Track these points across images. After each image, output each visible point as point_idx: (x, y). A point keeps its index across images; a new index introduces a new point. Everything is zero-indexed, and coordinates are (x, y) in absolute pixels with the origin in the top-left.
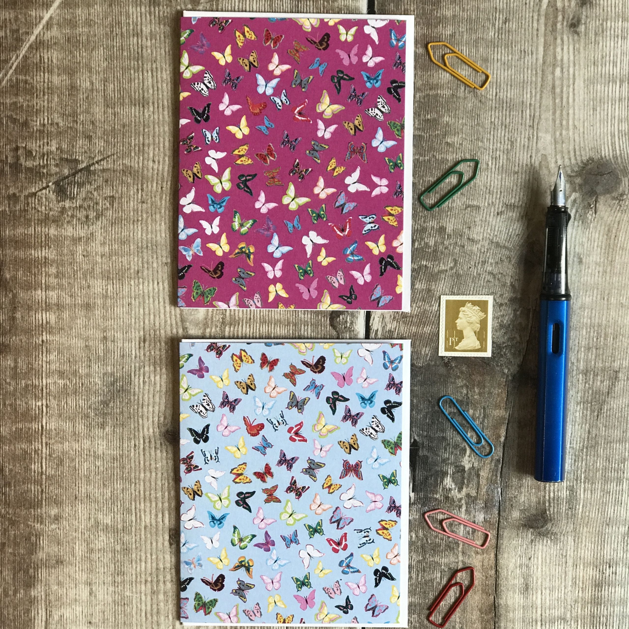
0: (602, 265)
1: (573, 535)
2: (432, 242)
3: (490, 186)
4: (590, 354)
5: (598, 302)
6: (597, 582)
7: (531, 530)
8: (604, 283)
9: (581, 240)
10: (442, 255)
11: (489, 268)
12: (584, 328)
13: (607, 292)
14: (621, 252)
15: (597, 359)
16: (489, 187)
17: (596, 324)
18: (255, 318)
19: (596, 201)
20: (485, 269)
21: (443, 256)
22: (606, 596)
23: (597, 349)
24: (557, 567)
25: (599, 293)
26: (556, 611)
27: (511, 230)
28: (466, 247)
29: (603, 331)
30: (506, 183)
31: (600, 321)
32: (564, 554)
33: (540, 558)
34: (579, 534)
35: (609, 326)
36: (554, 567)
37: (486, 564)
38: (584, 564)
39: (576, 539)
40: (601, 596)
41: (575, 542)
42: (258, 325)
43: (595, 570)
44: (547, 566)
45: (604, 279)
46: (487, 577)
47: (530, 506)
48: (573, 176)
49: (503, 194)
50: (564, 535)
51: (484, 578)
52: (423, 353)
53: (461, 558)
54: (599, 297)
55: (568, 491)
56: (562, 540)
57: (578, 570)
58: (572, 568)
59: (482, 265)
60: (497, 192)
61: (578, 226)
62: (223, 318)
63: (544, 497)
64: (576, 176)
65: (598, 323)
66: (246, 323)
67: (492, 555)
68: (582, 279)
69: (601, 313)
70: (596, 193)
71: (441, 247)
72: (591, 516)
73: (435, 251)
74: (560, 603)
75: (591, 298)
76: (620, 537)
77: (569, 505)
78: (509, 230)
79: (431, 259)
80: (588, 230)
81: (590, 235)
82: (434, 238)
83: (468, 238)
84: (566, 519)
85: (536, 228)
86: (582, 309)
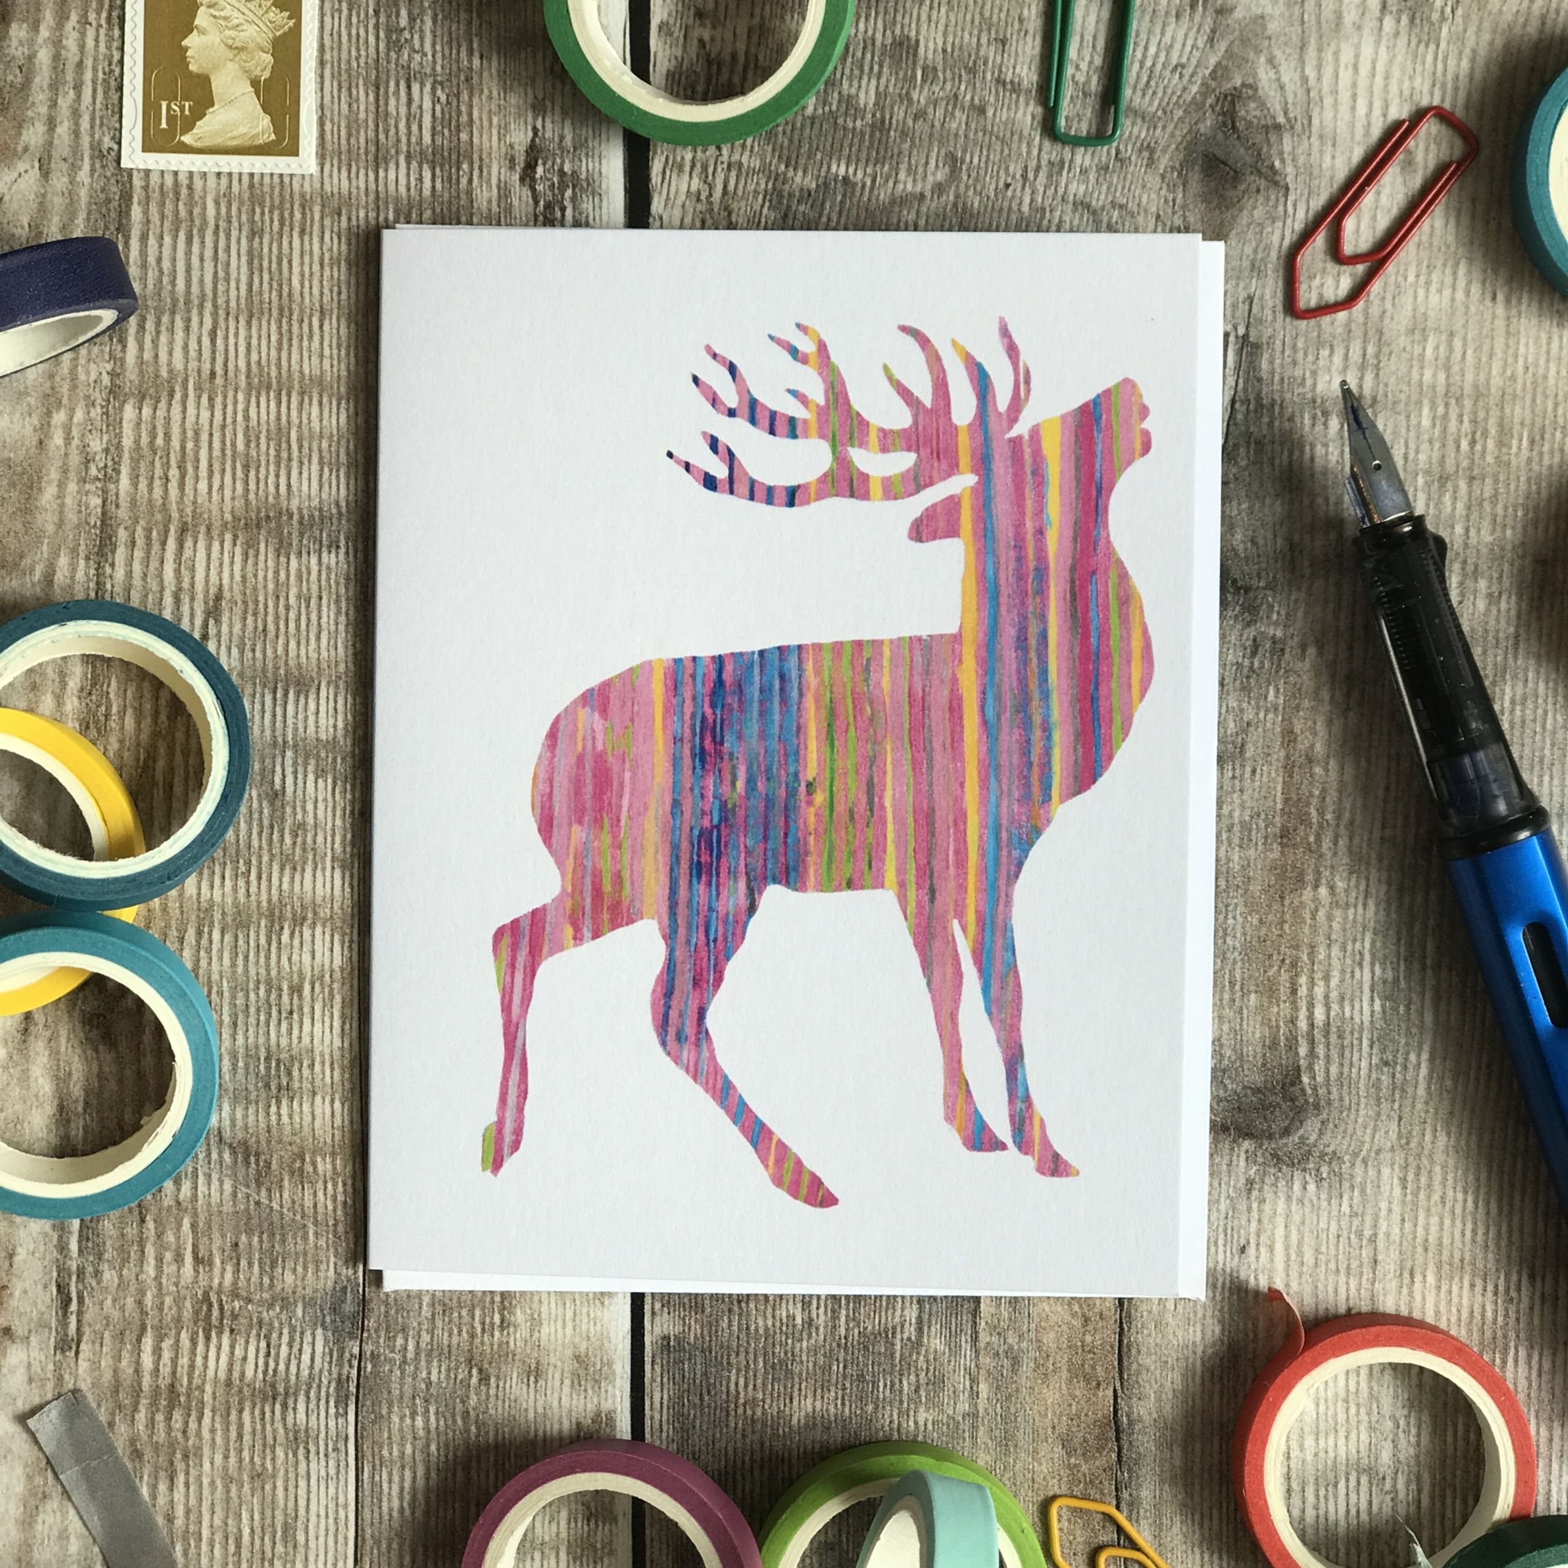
1: (1399, 1158)
2: (867, 97)
4: (1447, 499)
5: (1473, 309)
6: (1488, 1334)
7: (1247, 1144)
9: (1406, 85)
10: (903, 141)
11: (1077, 189)
12: (1426, 402)
15: (1474, 516)
17: (1468, 388)
18: (231, 374)
20: (1061, 191)
21: (906, 146)
23: (1472, 479)
24: (1342, 1278)
26: (1342, 1441)
27: (1152, 50)
28: (990, 113)
29: (1495, 413)
31: (1482, 377)
32: (1367, 1233)
33: (1279, 1247)
34: (1419, 1155)
35: (1515, 397)
36: (1331, 1278)
38: (1439, 1266)
39: (1411, 1176)
41: (1405, 1188)
42: (241, 397)
43: (1479, 1288)
44: (1306, 1277)
46: (1087, 1320)
47: (1241, 1057)
50: (1365, 1162)
51: (1077, 1323)
55: (1377, 1002)
56: (1359, 1179)
57: (1418, 1285)
58: (1394, 1284)
59: (1050, 176)
61: (1397, 34)
62: (112, 374)
63: (1293, 1021)
65: (1476, 387)
66: (199, 389)
69: (1486, 348)
71: (899, 113)
73: (880, 126)
74: (1353, 1410)
75: (1447, 293)
77: (1383, 1051)
78: (1146, 48)
79: (864, 155)
80: (1432, 47)
81: (1440, 66)
82: (874, 82)
83: (998, 81)
84: (1372, 1102)
85: (1244, 41)
86: (1417, 336)
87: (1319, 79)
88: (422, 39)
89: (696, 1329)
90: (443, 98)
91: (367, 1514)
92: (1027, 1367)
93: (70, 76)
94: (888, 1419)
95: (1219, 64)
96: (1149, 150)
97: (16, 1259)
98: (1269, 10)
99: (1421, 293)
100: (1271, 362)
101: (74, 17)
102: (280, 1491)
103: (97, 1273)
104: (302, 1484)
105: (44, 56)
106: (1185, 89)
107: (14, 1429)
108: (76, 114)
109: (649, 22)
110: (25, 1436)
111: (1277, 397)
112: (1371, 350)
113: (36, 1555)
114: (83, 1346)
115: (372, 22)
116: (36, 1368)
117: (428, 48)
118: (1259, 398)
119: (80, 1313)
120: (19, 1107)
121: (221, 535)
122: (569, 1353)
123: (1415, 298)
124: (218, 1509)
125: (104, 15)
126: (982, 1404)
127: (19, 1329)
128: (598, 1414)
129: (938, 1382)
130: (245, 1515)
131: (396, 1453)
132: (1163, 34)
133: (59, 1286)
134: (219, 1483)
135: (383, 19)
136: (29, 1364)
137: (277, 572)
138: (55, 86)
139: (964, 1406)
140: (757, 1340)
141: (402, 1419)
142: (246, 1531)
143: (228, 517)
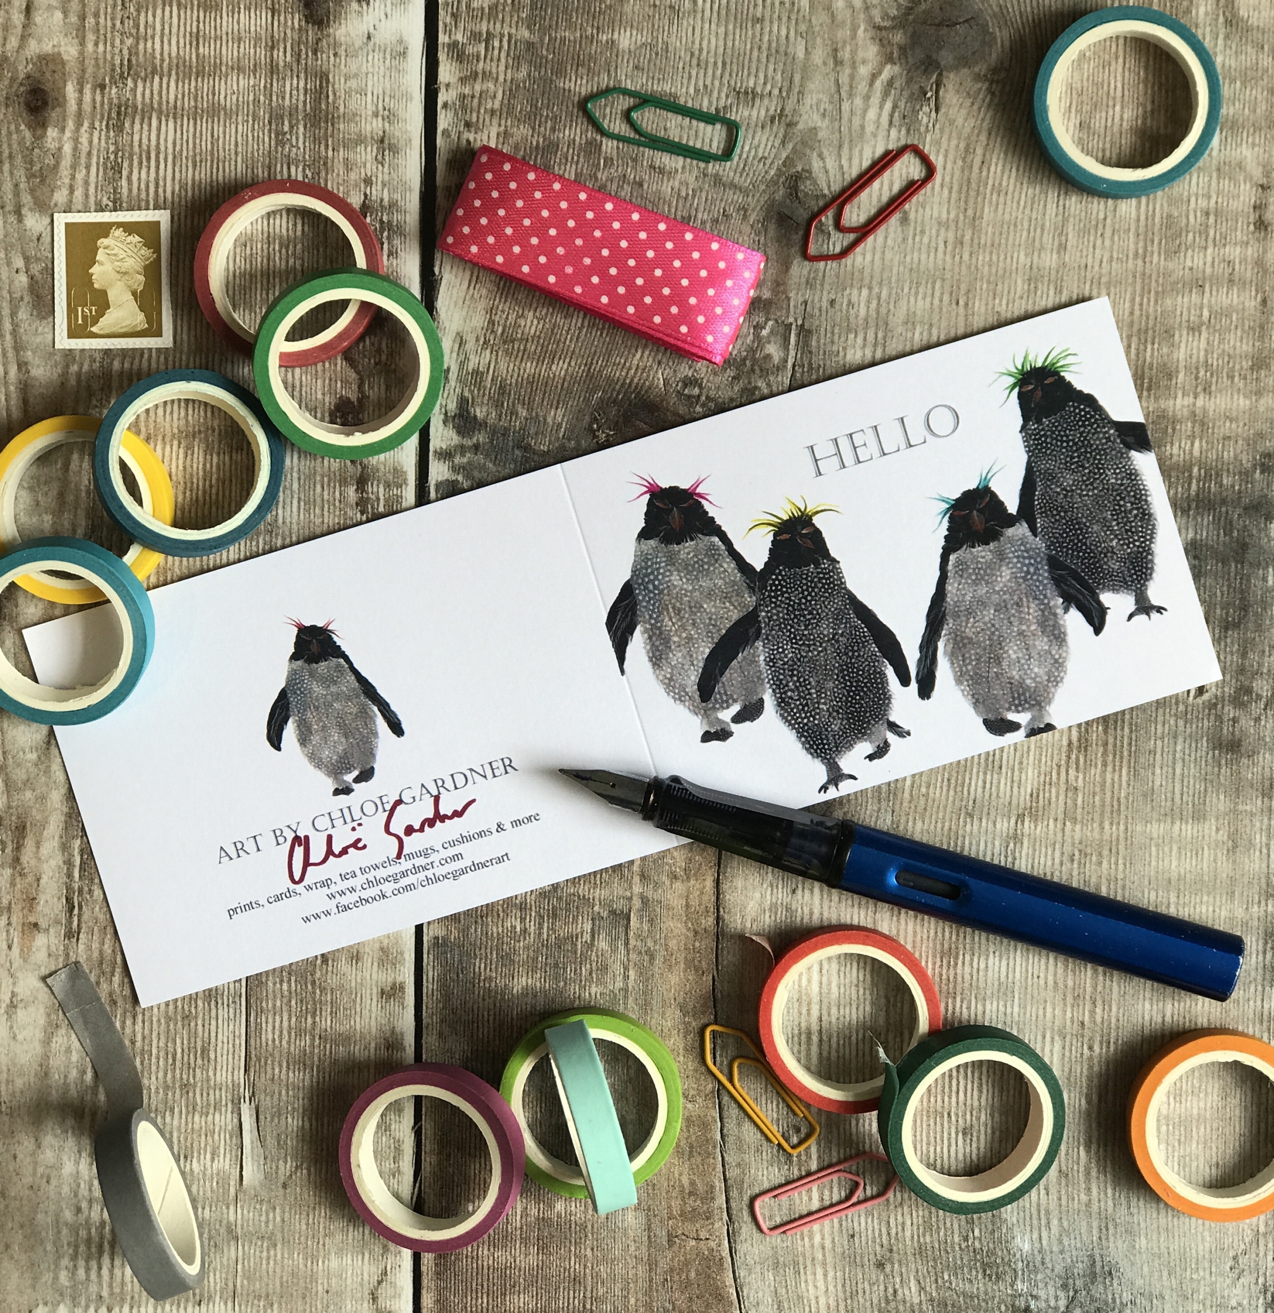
0: (953, 226)
3: (701, 50)
5: (944, 310)
6: (946, 946)
8: (957, 269)
9: (904, 171)
13: (964, 287)
14: (995, 196)
16: (697, 53)
19: (938, 84)
22: (967, 977)
25: (947, 289)
26: (854, 1011)
27: (747, 148)
28: (645, 186)
30: (737, 43)
37: (694, 902)
40: (955, 978)
45: (957, 257)
46: (696, 933)
48: (885, 28)
49: (728, 67)
51: (691, 934)
52: (549, 420)
53: (637, 889)
54: (946, 298)
60: (715, 63)
61: (899, 139)
64: (893, 28)
67: (709, 884)
68: (908, 259)
70: (938, 66)
72: (931, 795)
75: (928, 299)
76: (997, 843)
78: (743, 147)
82: (574, 167)
83: (651, 166)
84: (876, 801)
85: (804, 143)
86: (910, 326)
87: (850, 166)
88: (297, 139)
89: (455, 933)
90: (310, 175)
91: (252, 1042)
92: (658, 961)
93: (83, 160)
94: (573, 989)
95: (787, 157)
96: (744, 210)
97: (42, 882)
98: (819, 124)
99: (912, 300)
100: (818, 342)
101: (86, 124)
102: (200, 1027)
103: (90, 891)
104: (213, 1022)
105: (67, 148)
106: (766, 172)
107: (41, 985)
108: (86, 183)
109: (436, 129)
110: (46, 989)
111: (821, 363)
112: (880, 335)
113: (51, 1062)
114: (81, 936)
115: (267, 128)
116: (53, 948)
117: (301, 145)
118: (810, 364)
119: (80, 916)
120: (44, 789)
121: (172, 441)
122: (377, 946)
123: (909, 301)
124: (162, 1037)
125: (104, 123)
126: (631, 983)
127: (43, 924)
128: (394, 984)
129: (604, 969)
130: (178, 1041)
131: (270, 1005)
132: (753, 138)
133: (67, 899)
134: (163, 1021)
135: (273, 127)
136: (49, 946)
137: (204, 465)
138: (74, 167)
139: (619, 984)
140: (492, 940)
141: (275, 984)
142: (179, 1051)
143: (176, 431)
